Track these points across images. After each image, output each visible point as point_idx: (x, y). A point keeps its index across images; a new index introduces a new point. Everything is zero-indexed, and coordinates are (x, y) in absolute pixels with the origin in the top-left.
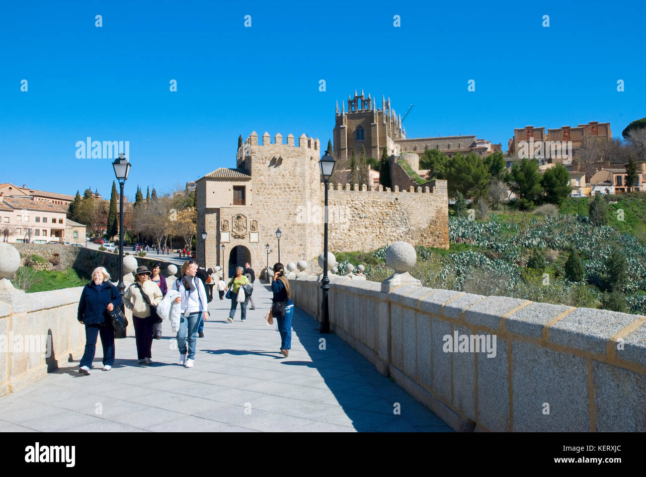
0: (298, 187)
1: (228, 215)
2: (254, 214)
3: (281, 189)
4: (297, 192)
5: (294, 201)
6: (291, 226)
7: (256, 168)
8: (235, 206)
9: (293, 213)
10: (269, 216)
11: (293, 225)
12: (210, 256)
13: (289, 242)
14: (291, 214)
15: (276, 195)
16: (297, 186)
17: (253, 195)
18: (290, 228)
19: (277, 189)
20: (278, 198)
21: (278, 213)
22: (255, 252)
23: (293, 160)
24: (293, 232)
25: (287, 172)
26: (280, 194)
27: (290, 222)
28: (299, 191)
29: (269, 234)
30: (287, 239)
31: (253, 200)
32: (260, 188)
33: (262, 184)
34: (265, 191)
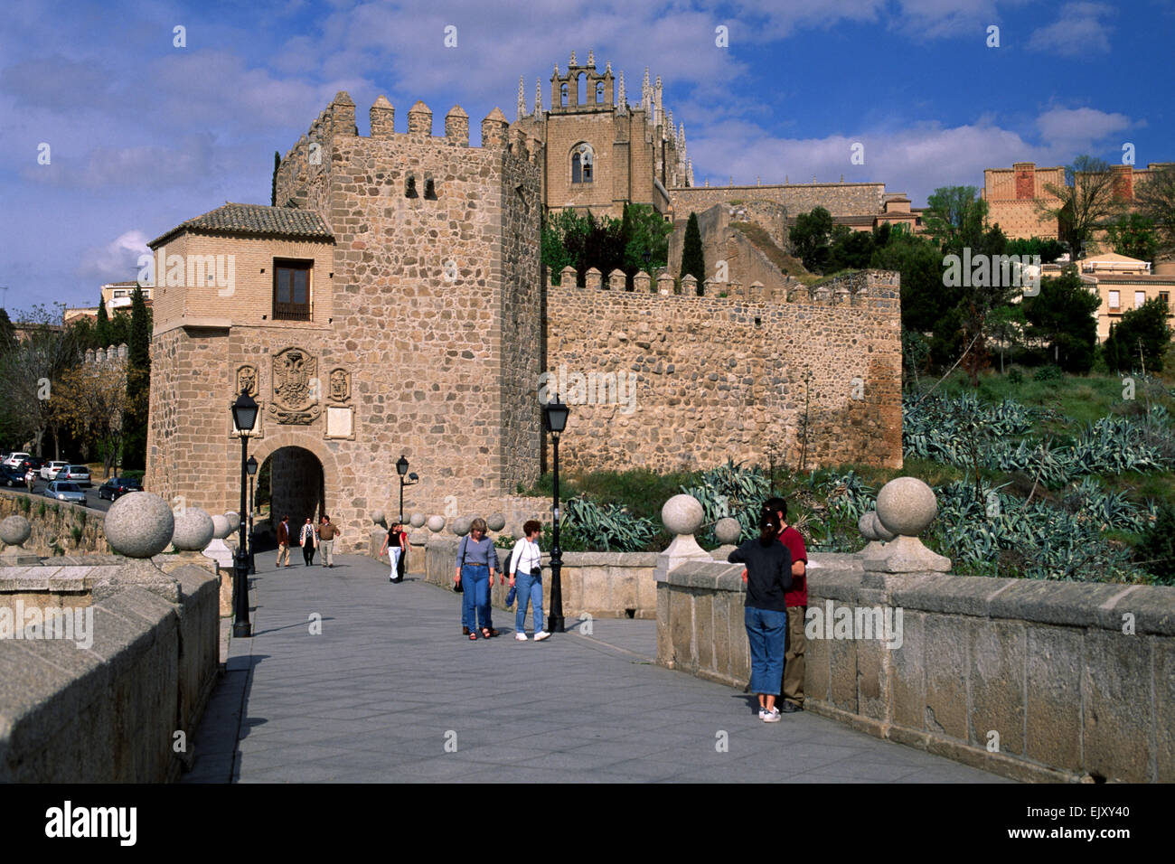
0: (479, 273)
1: (256, 350)
2: (341, 351)
3: (424, 274)
4: (476, 285)
5: (465, 314)
6: (453, 391)
7: (351, 205)
8: (278, 323)
9: (460, 351)
10: (386, 357)
11: (460, 388)
12: (198, 478)
13: (448, 438)
14: (455, 354)
15: (410, 292)
16: (473, 268)
17: (336, 289)
18: (451, 397)
19: (413, 274)
20: (415, 303)
21: (416, 348)
22: (340, 468)
23: (467, 187)
24: (460, 409)
25: (446, 223)
26: (423, 291)
27: (452, 376)
28: (481, 283)
29: (384, 415)
30: (441, 430)
31: (335, 305)
32: (361, 270)
33: (368, 257)
34: (376, 278)
